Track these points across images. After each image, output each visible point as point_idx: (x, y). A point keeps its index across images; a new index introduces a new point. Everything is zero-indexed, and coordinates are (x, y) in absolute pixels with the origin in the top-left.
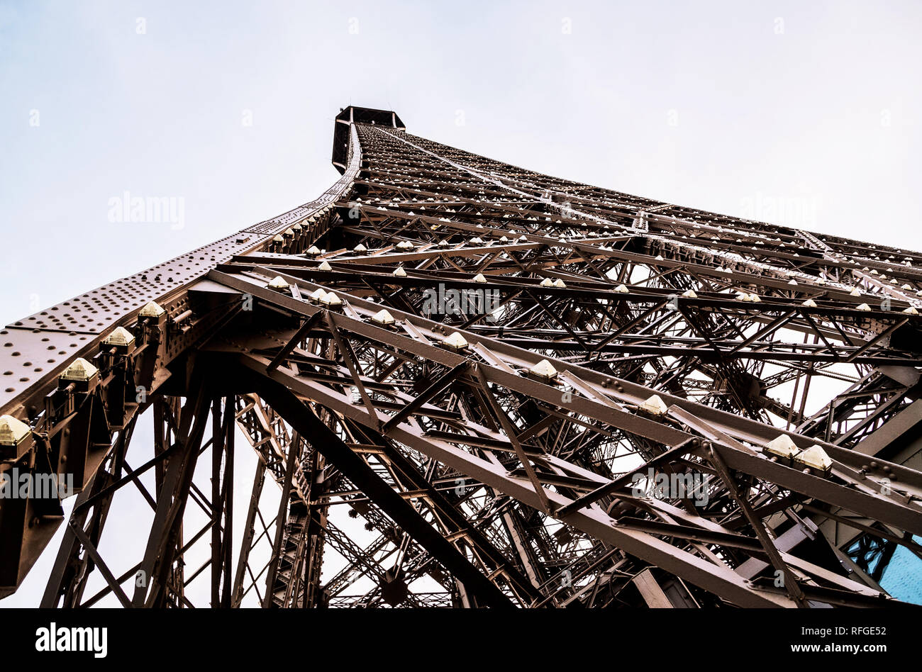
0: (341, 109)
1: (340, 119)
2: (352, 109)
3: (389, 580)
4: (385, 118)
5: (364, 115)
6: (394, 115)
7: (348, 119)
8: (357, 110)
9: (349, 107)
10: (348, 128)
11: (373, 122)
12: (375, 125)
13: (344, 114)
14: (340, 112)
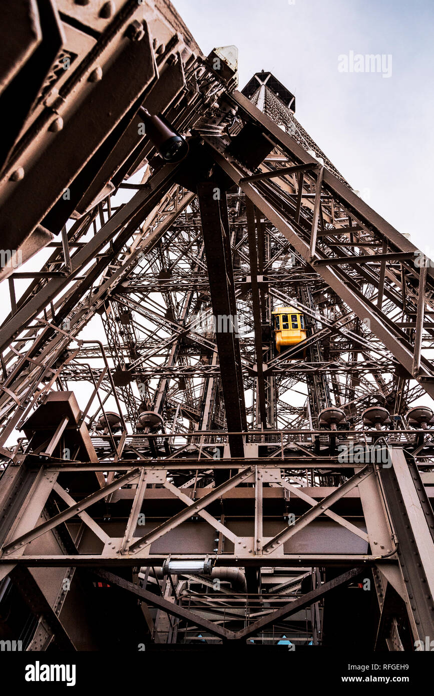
0: (263, 71)
1: (258, 76)
2: (270, 76)
3: (123, 370)
4: (286, 97)
5: (275, 86)
6: (293, 99)
7: (263, 80)
8: (273, 79)
9: (269, 73)
10: (259, 86)
11: (278, 94)
12: (277, 97)
13: (263, 75)
14: (261, 72)
